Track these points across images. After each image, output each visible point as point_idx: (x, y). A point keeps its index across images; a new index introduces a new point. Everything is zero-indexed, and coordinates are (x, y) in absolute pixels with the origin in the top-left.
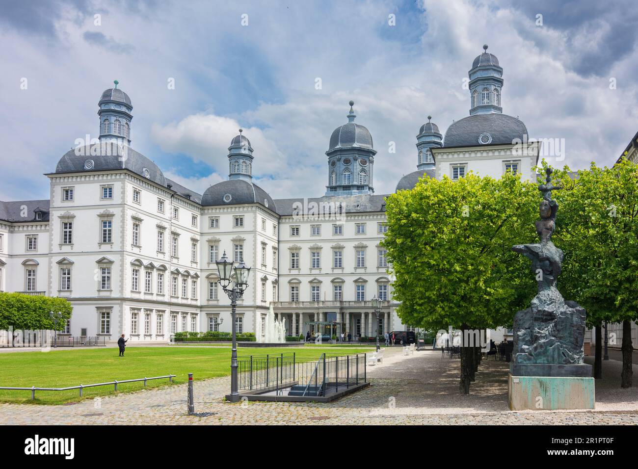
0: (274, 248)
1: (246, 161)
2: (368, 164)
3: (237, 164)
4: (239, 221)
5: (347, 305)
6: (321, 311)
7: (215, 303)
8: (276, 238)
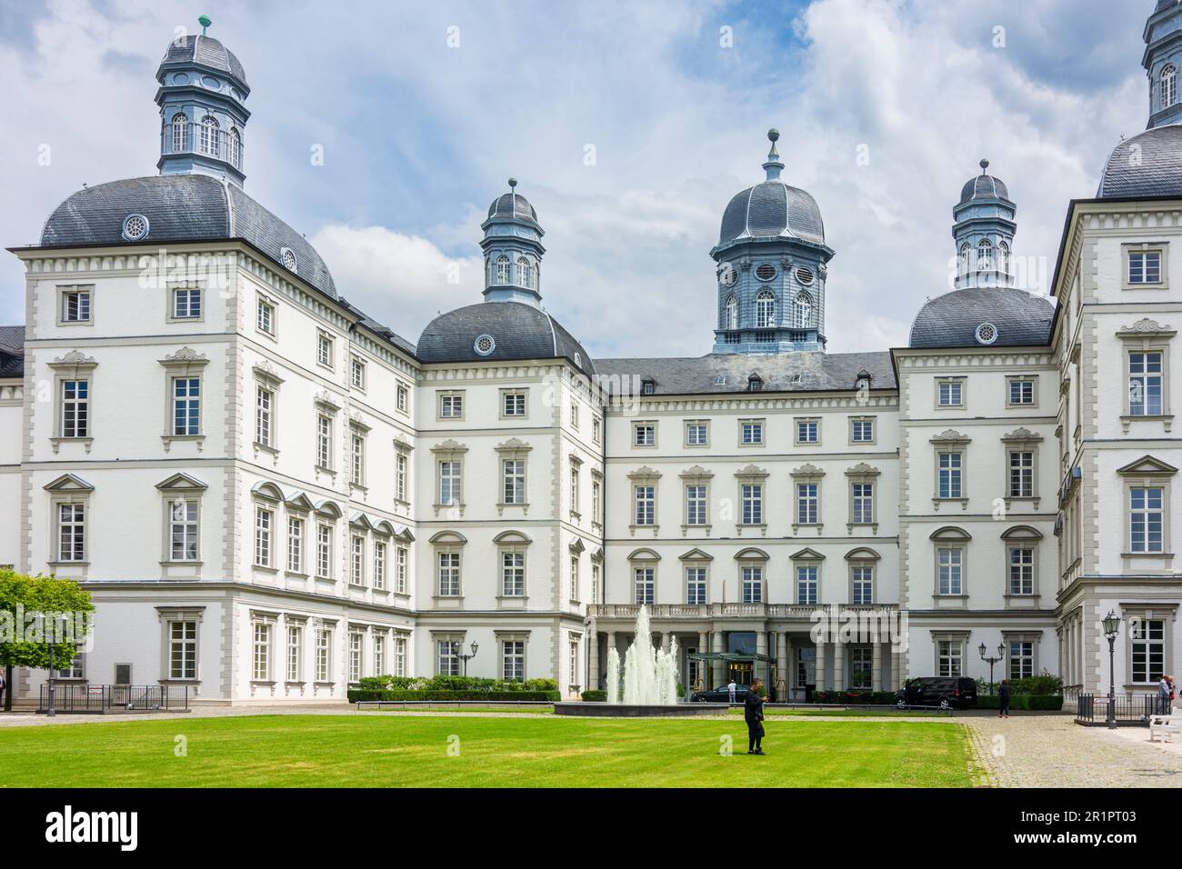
0: (595, 473)
1: (528, 257)
2: (814, 280)
3: (504, 263)
4: (514, 403)
5: (781, 613)
6: (718, 628)
7: (453, 605)
8: (599, 451)
